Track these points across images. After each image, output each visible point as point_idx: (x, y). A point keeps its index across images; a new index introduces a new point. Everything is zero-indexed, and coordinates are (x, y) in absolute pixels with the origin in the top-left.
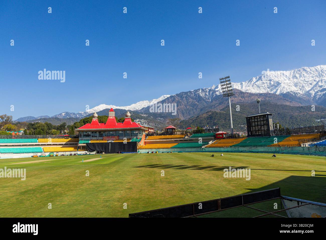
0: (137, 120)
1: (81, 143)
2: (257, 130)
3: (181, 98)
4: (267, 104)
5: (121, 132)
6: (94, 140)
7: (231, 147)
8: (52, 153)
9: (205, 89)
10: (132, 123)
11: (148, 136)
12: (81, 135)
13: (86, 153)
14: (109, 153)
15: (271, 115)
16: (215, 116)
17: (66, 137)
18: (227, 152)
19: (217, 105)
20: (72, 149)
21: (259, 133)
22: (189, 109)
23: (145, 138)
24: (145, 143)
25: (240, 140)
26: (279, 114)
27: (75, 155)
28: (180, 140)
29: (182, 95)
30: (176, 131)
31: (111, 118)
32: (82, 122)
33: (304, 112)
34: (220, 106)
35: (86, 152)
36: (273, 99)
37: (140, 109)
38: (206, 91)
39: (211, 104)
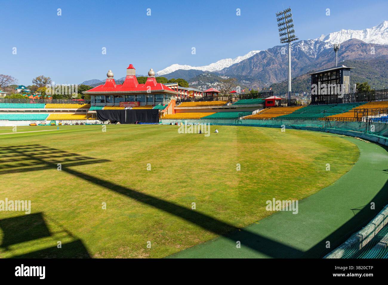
0: (216, 83)
1: (92, 110)
3: (275, 54)
6: (109, 106)
8: (54, 122)
9: (310, 41)
10: (155, 85)
11: (181, 103)
14: (124, 123)
15: (348, 69)
17: (81, 103)
19: (325, 62)
22: (285, 69)
23: (175, 105)
24: (176, 111)
27: (82, 124)
29: (277, 50)
30: (219, 96)
31: (130, 77)
35: (98, 121)
37: (220, 70)
38: (310, 43)
39: (317, 61)
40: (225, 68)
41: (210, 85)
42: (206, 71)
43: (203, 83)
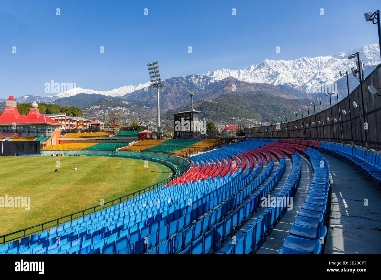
0: (118, 108)
3: (171, 84)
4: (262, 95)
7: (141, 151)
9: (199, 75)
10: (38, 117)
11: (67, 133)
14: (1, 155)
15: (197, 112)
16: (206, 106)
19: (211, 94)
22: (180, 98)
23: (60, 136)
24: (61, 142)
26: (273, 106)
29: (173, 81)
33: (298, 106)
34: (214, 95)
36: (270, 90)
37: (123, 95)
38: (200, 77)
39: (204, 93)
40: (127, 94)
41: (112, 109)
42: (108, 96)
43: (105, 107)
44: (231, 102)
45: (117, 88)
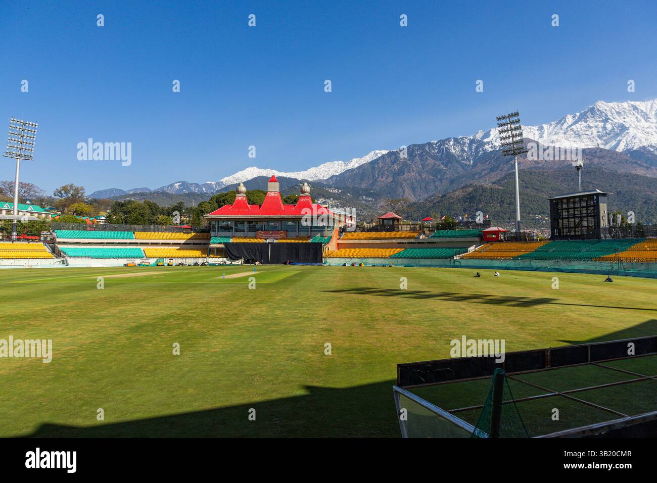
0: (320, 200)
1: (215, 243)
2: (573, 226)
3: (410, 156)
4: (594, 172)
5: (290, 223)
6: (239, 237)
7: (515, 258)
8: (161, 260)
9: (462, 139)
11: (344, 233)
12: (214, 227)
13: (225, 262)
14: (268, 263)
15: (604, 195)
16: (481, 195)
17: (186, 231)
18: (507, 268)
19: (486, 171)
20: (197, 253)
21: (575, 232)
22: (427, 180)
23: (339, 237)
24: (339, 246)
25: (534, 246)
27: (203, 264)
28: (408, 243)
29: (413, 151)
30: (401, 225)
31: (273, 194)
32: (215, 201)
34: (493, 174)
35: (225, 259)
36: (609, 161)
37: (325, 178)
39: (474, 170)
40: (333, 176)
42: (302, 180)
44: (529, 186)
45: (316, 165)
